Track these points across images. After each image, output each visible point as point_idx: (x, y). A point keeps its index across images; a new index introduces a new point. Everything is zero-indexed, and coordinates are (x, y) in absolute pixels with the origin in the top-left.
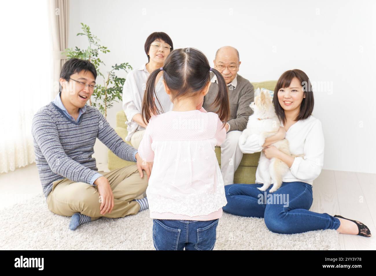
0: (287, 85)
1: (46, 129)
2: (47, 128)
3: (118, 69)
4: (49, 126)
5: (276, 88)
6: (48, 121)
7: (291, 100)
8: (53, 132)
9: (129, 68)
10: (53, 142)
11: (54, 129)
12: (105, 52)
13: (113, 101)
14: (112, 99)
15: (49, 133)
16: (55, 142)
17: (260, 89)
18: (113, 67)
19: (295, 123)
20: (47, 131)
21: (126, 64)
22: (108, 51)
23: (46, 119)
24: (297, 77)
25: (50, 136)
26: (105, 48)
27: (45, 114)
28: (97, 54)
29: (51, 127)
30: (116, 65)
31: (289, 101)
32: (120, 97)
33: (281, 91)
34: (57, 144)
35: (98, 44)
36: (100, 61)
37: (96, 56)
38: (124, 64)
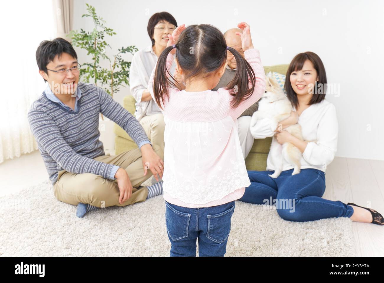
0: (300, 68)
1: (46, 129)
2: (46, 127)
3: (125, 53)
4: (47, 124)
5: (288, 72)
6: (45, 119)
7: (304, 83)
8: (54, 130)
9: (136, 51)
10: (58, 142)
11: (53, 126)
12: (111, 35)
13: (119, 86)
14: (119, 83)
15: (50, 132)
16: (59, 141)
17: (272, 73)
18: (119, 50)
19: (308, 107)
20: (47, 131)
21: (132, 46)
22: (115, 34)
23: (42, 118)
24: (309, 59)
25: (51, 135)
26: (112, 30)
27: (39, 111)
28: (103, 36)
29: (50, 125)
30: (123, 48)
31: (302, 85)
32: (127, 82)
33: (293, 74)
34: (62, 142)
35: (104, 26)
36: (106, 44)
37: (102, 39)
38: (131, 47)
